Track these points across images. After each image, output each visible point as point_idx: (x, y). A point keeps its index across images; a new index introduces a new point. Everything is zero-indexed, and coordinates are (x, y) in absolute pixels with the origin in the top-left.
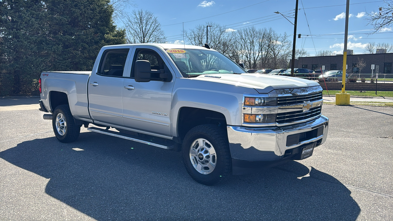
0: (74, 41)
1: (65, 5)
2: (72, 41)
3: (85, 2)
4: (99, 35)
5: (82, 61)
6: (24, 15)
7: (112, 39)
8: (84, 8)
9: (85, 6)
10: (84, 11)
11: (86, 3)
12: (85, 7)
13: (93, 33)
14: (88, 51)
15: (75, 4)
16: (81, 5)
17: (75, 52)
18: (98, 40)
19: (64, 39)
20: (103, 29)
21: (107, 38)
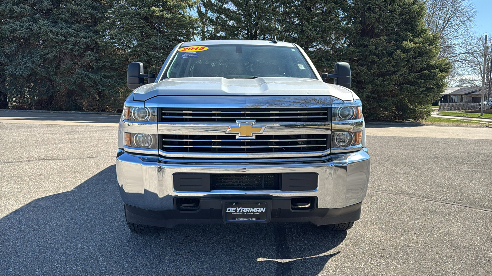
0: (361, 53)
1: (356, 9)
2: (358, 54)
3: (380, 3)
4: (394, 43)
5: (368, 78)
6: (306, 28)
7: (413, 47)
8: (379, 11)
9: (381, 7)
10: (379, 14)
11: (382, 3)
12: (380, 9)
13: (385, 41)
14: (378, 65)
15: (368, 6)
16: (376, 7)
17: (360, 68)
18: (392, 49)
19: (349, 52)
20: (405, 36)
21: (405, 47)
